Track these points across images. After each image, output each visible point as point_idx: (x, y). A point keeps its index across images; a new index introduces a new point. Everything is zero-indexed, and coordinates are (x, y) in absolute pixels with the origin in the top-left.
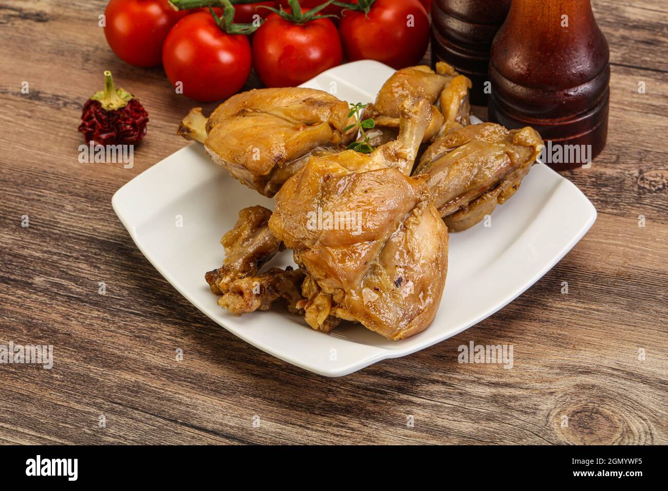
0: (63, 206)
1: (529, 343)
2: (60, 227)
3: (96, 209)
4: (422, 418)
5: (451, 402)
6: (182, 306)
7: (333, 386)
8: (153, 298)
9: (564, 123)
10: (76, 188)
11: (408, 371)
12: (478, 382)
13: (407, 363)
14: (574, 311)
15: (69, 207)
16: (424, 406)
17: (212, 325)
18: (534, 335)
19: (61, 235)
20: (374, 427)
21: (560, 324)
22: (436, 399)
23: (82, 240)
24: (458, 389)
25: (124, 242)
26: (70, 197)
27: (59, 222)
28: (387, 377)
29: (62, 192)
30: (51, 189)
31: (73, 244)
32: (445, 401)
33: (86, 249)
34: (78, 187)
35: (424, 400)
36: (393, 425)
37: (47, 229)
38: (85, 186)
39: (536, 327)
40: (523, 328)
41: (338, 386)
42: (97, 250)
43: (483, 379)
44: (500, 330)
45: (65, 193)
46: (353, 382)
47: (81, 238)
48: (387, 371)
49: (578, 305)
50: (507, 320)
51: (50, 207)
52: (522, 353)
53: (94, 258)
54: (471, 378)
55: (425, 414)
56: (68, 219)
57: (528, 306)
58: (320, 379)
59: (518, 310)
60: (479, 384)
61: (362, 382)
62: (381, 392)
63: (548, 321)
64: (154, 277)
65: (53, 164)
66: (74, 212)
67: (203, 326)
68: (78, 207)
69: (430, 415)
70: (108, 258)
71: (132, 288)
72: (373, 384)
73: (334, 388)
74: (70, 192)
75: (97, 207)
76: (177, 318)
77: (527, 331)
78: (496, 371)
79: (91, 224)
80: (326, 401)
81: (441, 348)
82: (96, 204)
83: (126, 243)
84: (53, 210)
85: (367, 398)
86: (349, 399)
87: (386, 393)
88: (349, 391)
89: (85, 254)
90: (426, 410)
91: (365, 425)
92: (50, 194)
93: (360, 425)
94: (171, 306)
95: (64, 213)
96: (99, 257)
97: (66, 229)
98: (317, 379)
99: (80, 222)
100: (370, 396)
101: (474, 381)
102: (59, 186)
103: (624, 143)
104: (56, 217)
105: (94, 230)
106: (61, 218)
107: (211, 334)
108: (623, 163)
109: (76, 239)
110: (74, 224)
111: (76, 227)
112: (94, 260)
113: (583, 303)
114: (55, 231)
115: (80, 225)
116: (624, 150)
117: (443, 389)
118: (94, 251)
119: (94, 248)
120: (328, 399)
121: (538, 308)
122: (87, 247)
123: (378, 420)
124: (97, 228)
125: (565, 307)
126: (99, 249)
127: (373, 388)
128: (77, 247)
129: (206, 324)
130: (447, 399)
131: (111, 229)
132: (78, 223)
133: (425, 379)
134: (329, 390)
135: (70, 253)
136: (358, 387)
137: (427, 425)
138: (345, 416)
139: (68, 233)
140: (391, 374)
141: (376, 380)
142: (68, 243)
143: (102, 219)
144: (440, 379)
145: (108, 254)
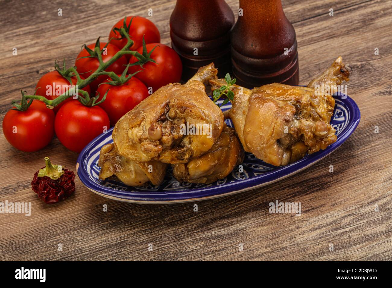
0: (75, 239)
1: (365, 176)
2: (86, 250)
3: (93, 231)
4: (357, 236)
5: (362, 222)
6: (191, 252)
7: (303, 246)
8: (172, 256)
9: (291, 68)
10: (72, 226)
11: (328, 219)
12: (363, 206)
13: (323, 216)
14: (367, 151)
15: (79, 238)
16: (353, 230)
17: (216, 252)
18: (363, 172)
19: (91, 253)
20: (342, 253)
21: (367, 160)
22: (355, 224)
23: (104, 249)
24: (359, 214)
25: (126, 238)
26: (73, 233)
27: (82, 248)
28: (322, 227)
29: (66, 233)
30: (58, 234)
31: (102, 254)
32: (359, 223)
33: (111, 252)
34: (71, 225)
35: (350, 228)
36: (348, 247)
37: (80, 255)
38: (74, 223)
39: (359, 167)
40: (355, 171)
41: (305, 244)
42: (118, 250)
43: (364, 203)
44: (347, 178)
45: (68, 232)
46: (310, 239)
47: (102, 248)
48: (319, 225)
49: (366, 148)
50: (344, 171)
51: (69, 243)
52: (367, 182)
53: (121, 254)
54: (358, 206)
55: (357, 233)
56: (85, 244)
57: (346, 161)
58: (293, 246)
59: (343, 164)
60: (365, 206)
61: (314, 237)
62: (327, 236)
63: (362, 162)
64: (161, 246)
65: (45, 221)
66: (84, 238)
67: (212, 255)
68: (83, 235)
69: (360, 233)
70: (128, 251)
71: (157, 257)
72: (320, 235)
73: (305, 247)
74: (71, 230)
75: (93, 230)
76: (195, 259)
77: (357, 172)
78: (365, 197)
79: (100, 239)
80: (308, 254)
81: (331, 201)
82: (91, 228)
83: (128, 238)
84: (72, 244)
85: (324, 242)
86: (317, 247)
87: (330, 235)
88: (313, 244)
89: (114, 255)
90: (356, 232)
91: (337, 255)
92: (61, 237)
93: (336, 256)
94: (186, 255)
95: (80, 242)
96: (122, 253)
97: (90, 249)
98: (292, 247)
99: (93, 241)
100: (324, 241)
101: (361, 206)
102: (61, 230)
103: (304, 66)
104: (78, 246)
105: (105, 241)
106: (81, 245)
107: (220, 256)
108: (314, 75)
109: (101, 250)
110: (91, 244)
111: (94, 245)
112: (122, 255)
113: (367, 145)
114: (86, 253)
115: (95, 243)
116: (308, 69)
117: (352, 218)
118: (117, 251)
119: (115, 250)
120: (308, 253)
121: (351, 159)
122: (111, 251)
123: (340, 249)
124: (105, 239)
125: (361, 152)
126: (118, 249)
127: (321, 236)
128: (106, 254)
129: (213, 253)
130: (359, 221)
131: (113, 236)
132: (92, 243)
133: (339, 218)
134: (304, 249)
135: (106, 259)
136: (315, 240)
137: (363, 238)
138: (324, 256)
139: (92, 250)
140: (322, 225)
141: (319, 232)
142: (99, 255)
143: (102, 234)
144: (346, 214)
145: (125, 248)
